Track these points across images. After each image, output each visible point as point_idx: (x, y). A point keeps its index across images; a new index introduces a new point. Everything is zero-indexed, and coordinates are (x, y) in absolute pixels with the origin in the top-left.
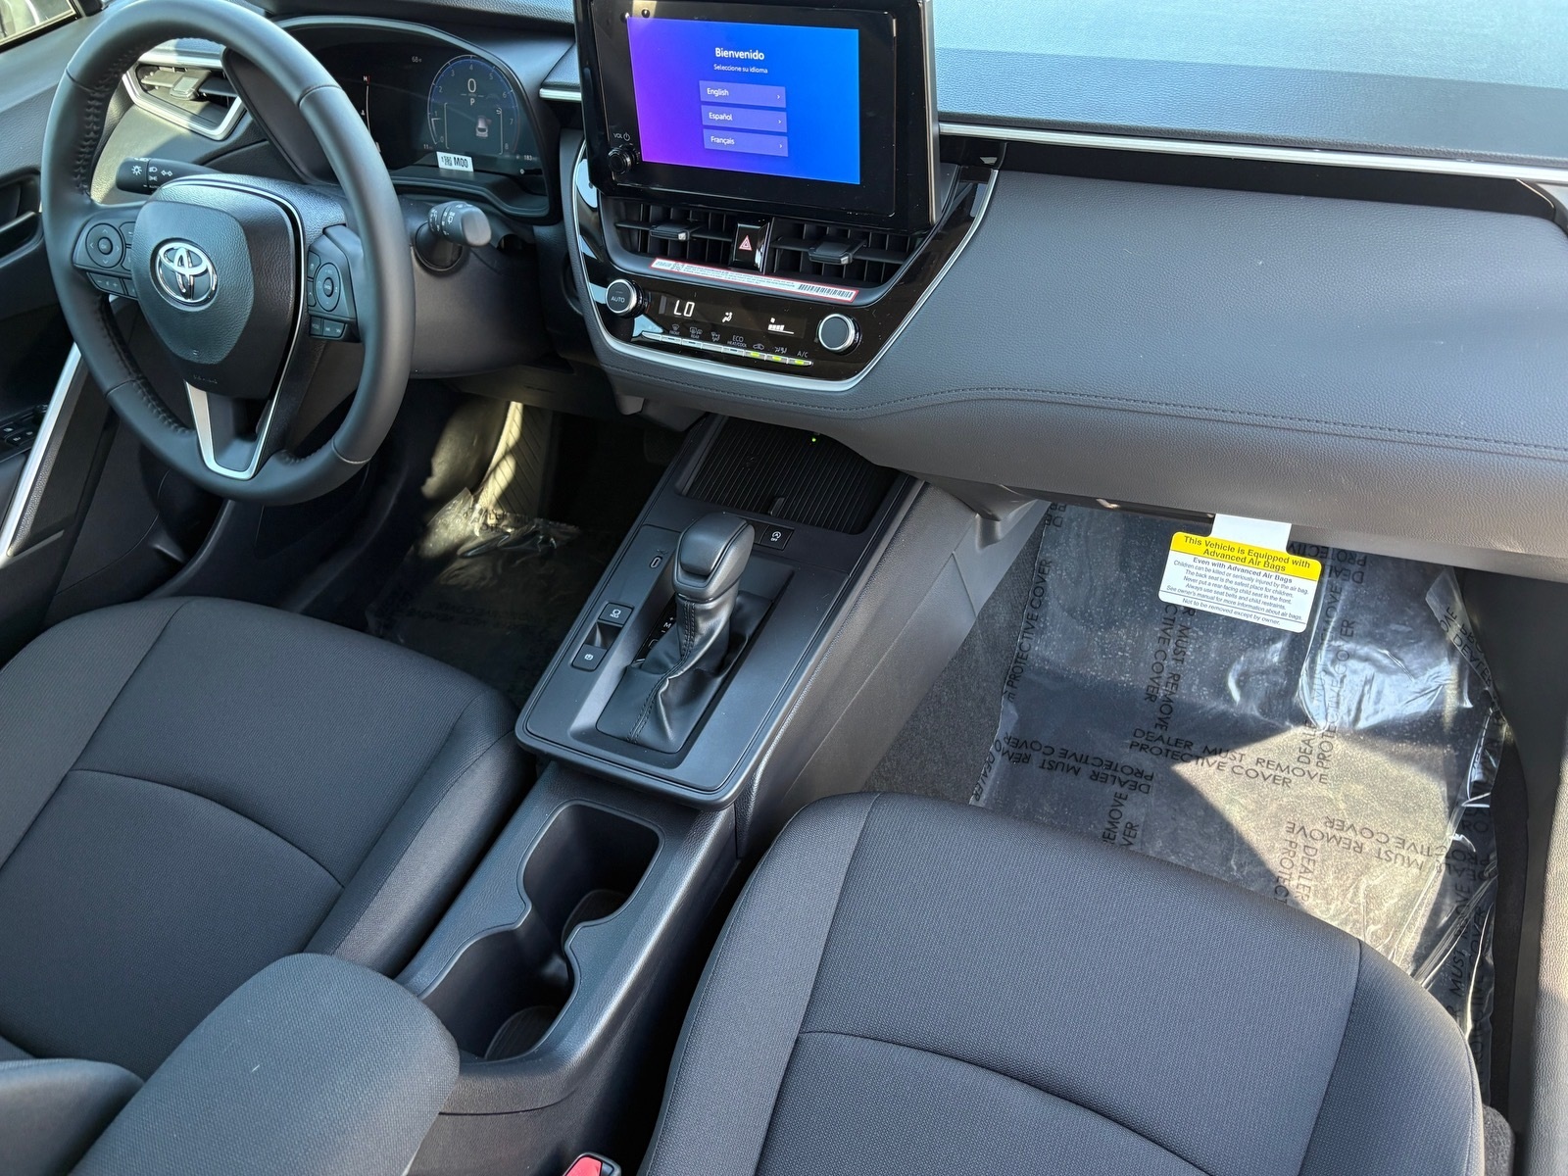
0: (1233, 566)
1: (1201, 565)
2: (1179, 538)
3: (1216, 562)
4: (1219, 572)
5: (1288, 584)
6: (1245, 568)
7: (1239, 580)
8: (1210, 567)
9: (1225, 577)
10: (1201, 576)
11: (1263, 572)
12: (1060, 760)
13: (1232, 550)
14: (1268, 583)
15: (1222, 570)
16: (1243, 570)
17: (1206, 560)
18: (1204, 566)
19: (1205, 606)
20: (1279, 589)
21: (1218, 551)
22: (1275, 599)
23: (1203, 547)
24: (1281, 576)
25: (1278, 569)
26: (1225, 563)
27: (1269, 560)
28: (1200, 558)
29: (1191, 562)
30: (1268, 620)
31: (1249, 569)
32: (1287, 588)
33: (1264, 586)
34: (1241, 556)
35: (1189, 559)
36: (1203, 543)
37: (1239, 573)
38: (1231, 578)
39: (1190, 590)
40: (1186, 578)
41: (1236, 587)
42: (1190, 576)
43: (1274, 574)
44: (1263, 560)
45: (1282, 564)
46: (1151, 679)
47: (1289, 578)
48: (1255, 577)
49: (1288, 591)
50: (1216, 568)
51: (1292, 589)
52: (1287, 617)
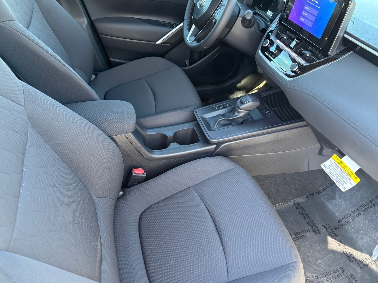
0: (341, 169)
1: (335, 164)
2: (335, 156)
3: (338, 166)
4: (337, 169)
5: (349, 180)
6: (343, 171)
7: (340, 173)
8: (336, 166)
9: (338, 170)
10: (333, 167)
11: (346, 174)
12: (304, 214)
13: (343, 165)
14: (345, 177)
15: (338, 168)
16: (342, 171)
17: (337, 164)
18: (335, 165)
19: (328, 173)
20: (347, 180)
21: (341, 164)
22: (344, 182)
23: (338, 161)
24: (350, 178)
25: (350, 176)
26: (340, 167)
27: (350, 172)
28: (336, 163)
29: (333, 163)
30: (338, 184)
31: (344, 172)
32: (349, 181)
33: (344, 177)
34: (344, 168)
35: (333, 162)
36: (339, 160)
37: (341, 171)
38: (339, 171)
39: (328, 168)
40: (330, 165)
41: (338, 173)
42: (331, 165)
43: (348, 176)
44: (348, 172)
45: (352, 175)
46: (342, 218)
47: (351, 179)
48: (344, 174)
49: (348, 182)
50: (337, 167)
51: (349, 182)
52: (343, 187)
